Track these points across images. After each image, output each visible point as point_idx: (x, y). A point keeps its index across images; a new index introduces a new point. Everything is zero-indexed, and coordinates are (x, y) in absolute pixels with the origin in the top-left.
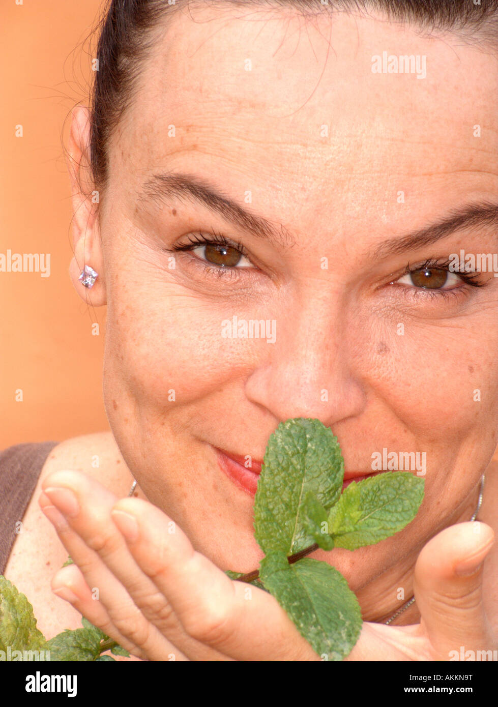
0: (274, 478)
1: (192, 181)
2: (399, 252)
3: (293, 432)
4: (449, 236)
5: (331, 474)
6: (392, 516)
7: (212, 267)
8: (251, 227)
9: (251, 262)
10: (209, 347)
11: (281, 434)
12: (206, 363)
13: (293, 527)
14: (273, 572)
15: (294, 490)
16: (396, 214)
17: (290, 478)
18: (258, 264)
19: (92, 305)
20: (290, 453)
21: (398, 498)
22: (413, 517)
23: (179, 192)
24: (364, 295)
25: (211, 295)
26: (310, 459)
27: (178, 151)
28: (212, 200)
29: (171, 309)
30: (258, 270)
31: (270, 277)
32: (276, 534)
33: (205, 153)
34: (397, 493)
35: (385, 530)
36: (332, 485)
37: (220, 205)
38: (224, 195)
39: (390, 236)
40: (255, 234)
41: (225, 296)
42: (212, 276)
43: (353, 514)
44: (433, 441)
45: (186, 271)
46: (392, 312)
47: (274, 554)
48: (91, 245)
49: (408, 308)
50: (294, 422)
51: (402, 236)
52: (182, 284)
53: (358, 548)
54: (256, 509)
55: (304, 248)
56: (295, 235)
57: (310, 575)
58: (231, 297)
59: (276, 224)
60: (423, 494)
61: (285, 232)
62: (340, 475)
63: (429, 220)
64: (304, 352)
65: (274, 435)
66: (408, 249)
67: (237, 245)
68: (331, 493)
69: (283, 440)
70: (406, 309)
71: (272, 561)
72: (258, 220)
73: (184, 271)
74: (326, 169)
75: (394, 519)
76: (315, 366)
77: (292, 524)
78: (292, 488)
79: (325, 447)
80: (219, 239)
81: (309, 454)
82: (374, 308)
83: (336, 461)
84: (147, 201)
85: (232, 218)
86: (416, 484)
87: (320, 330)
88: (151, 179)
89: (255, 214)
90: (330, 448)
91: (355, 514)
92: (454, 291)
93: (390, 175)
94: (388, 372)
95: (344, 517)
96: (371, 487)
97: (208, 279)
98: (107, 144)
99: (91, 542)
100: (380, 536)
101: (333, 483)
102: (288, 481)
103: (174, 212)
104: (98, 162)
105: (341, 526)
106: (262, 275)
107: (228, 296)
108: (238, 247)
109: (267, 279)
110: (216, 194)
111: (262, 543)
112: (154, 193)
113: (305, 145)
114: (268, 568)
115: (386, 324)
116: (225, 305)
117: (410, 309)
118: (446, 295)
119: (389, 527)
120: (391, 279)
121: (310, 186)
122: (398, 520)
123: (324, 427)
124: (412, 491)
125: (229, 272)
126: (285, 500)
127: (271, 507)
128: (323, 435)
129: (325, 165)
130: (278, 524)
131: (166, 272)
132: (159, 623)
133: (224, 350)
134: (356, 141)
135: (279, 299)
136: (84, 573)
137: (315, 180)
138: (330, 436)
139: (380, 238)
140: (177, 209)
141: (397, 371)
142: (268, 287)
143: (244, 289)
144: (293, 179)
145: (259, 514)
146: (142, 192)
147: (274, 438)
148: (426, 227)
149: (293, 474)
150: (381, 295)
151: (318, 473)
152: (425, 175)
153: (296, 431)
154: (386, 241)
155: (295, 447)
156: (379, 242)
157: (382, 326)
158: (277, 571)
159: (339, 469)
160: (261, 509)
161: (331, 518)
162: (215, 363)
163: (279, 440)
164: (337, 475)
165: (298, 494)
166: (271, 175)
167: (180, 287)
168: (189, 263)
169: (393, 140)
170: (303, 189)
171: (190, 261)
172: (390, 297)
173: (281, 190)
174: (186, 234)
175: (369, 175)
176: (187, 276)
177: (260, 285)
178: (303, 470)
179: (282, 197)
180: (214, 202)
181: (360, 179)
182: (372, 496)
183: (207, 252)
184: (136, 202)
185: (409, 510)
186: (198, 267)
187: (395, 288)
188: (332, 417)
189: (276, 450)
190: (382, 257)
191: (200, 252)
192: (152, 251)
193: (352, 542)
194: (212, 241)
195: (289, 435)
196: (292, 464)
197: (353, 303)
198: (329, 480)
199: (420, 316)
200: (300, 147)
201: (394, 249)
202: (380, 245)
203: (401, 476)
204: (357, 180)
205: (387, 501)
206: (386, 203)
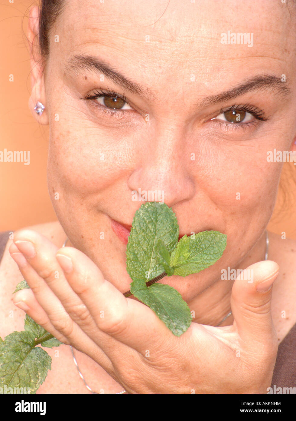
0: (138, 236)
1: (96, 61)
2: (215, 103)
3: (149, 210)
4: (244, 94)
5: (172, 234)
6: (208, 257)
7: (108, 110)
8: (130, 88)
9: (131, 106)
10: (107, 158)
11: (142, 210)
12: (106, 167)
13: (149, 265)
14: (138, 290)
15: (150, 243)
16: (213, 82)
17: (147, 236)
18: (135, 108)
19: (42, 124)
20: (147, 221)
21: (211, 246)
22: (220, 257)
23: (88, 66)
24: (197, 126)
25: (108, 127)
26: (159, 226)
27: (88, 43)
28: (107, 72)
29: (86, 136)
30: (135, 111)
31: (141, 115)
32: (139, 268)
33: (104, 45)
34: (210, 243)
35: (204, 264)
36: (172, 241)
37: (112, 75)
38: (115, 69)
39: (209, 94)
40: (132, 92)
41: (116, 127)
42: (108, 115)
43: (185, 254)
44: (234, 213)
45: (93, 112)
46: (213, 137)
47: (138, 280)
48: (41, 90)
49: (222, 134)
50: (150, 204)
51: (217, 94)
52: (91, 120)
53: (188, 275)
54: (127, 253)
55: (161, 101)
56: (155, 93)
57: (160, 292)
58: (120, 128)
59: (144, 87)
60: (226, 244)
61: (149, 91)
62: (176, 235)
63: (232, 85)
64: (160, 161)
65: (138, 211)
66: (220, 101)
67: (122, 96)
68: (172, 245)
69: (143, 214)
70: (221, 135)
71: (137, 284)
72: (134, 85)
73: (92, 112)
74: (173, 55)
75: (209, 258)
76: (166, 169)
77: (149, 263)
78: (148, 242)
79: (168, 219)
80: (112, 93)
81: (158, 223)
82: (202, 134)
83: (174, 227)
84: (71, 70)
85: (119, 83)
86: (222, 238)
87: (169, 148)
88: (72, 57)
89: (132, 81)
90: (171, 219)
91: (187, 254)
92: (249, 124)
93: (209, 59)
94: (208, 172)
95: (180, 256)
96: (195, 240)
97: (106, 117)
98: (49, 33)
99: (41, 273)
100: (200, 268)
101: (172, 239)
102: (146, 238)
103: (86, 78)
104: (44, 43)
105: (178, 261)
106: (137, 114)
107: (118, 127)
108: (123, 98)
109: (139, 116)
110: (110, 69)
111: (131, 273)
112: (74, 66)
113: (161, 42)
114: (135, 288)
115: (209, 144)
116: (117, 132)
117: (223, 135)
118: (244, 127)
119: (206, 263)
120: (212, 116)
121: (164, 65)
122: (211, 259)
123: (168, 207)
124: (219, 242)
125: (117, 112)
126: (144, 249)
127: (136, 252)
128: (167, 212)
129: (173, 53)
130: (140, 263)
131: (82, 113)
132: (80, 322)
133: (116, 160)
134: (190, 39)
135: (147, 128)
136: (35, 293)
137: (167, 62)
138: (171, 213)
139: (204, 95)
140: (87, 76)
141: (213, 172)
142: (141, 121)
143: (127, 122)
144: (154, 61)
145: (129, 256)
146: (68, 64)
147: (138, 213)
148: (231, 89)
149: (149, 234)
150: (206, 126)
151: (164, 233)
152: (230, 59)
153: (151, 209)
154: (207, 97)
155: (151, 218)
156: (203, 98)
157: (206, 145)
158: (141, 290)
159: (176, 231)
160: (131, 254)
161: (172, 258)
162: (111, 167)
163: (141, 214)
164: (175, 235)
165: (152, 246)
166: (141, 59)
167: (90, 122)
168: (94, 107)
169: (211, 38)
170: (160, 67)
171: (95, 106)
172: (211, 128)
173: (146, 67)
174: (92, 90)
175: (197, 59)
176: (93, 115)
177: (135, 120)
178: (155, 232)
179: (148, 72)
180: (109, 73)
181: (193, 61)
182: (196, 245)
183: (105, 100)
184: (65, 70)
185: (218, 253)
186: (100, 109)
187: (215, 122)
188: (176, 199)
189: (139, 219)
190: (206, 106)
191: (101, 100)
192: (74, 99)
193: (184, 272)
194: (107, 94)
195: (147, 211)
196: (148, 228)
197: (190, 131)
198: (170, 237)
199: (229, 139)
200: (158, 42)
201: (212, 102)
202: (204, 100)
203: (213, 233)
204: (190, 62)
205: (205, 248)
206: (207, 75)
